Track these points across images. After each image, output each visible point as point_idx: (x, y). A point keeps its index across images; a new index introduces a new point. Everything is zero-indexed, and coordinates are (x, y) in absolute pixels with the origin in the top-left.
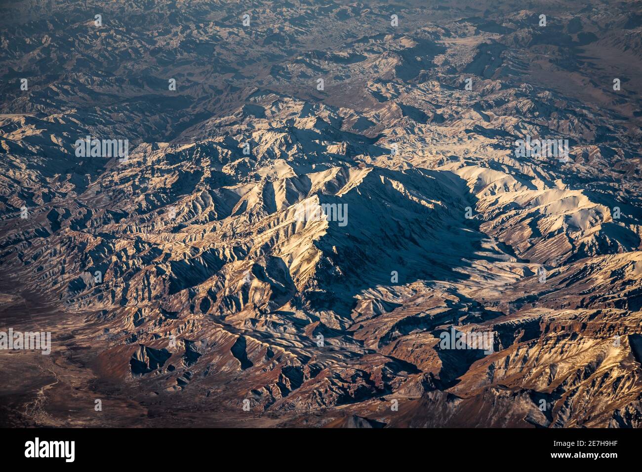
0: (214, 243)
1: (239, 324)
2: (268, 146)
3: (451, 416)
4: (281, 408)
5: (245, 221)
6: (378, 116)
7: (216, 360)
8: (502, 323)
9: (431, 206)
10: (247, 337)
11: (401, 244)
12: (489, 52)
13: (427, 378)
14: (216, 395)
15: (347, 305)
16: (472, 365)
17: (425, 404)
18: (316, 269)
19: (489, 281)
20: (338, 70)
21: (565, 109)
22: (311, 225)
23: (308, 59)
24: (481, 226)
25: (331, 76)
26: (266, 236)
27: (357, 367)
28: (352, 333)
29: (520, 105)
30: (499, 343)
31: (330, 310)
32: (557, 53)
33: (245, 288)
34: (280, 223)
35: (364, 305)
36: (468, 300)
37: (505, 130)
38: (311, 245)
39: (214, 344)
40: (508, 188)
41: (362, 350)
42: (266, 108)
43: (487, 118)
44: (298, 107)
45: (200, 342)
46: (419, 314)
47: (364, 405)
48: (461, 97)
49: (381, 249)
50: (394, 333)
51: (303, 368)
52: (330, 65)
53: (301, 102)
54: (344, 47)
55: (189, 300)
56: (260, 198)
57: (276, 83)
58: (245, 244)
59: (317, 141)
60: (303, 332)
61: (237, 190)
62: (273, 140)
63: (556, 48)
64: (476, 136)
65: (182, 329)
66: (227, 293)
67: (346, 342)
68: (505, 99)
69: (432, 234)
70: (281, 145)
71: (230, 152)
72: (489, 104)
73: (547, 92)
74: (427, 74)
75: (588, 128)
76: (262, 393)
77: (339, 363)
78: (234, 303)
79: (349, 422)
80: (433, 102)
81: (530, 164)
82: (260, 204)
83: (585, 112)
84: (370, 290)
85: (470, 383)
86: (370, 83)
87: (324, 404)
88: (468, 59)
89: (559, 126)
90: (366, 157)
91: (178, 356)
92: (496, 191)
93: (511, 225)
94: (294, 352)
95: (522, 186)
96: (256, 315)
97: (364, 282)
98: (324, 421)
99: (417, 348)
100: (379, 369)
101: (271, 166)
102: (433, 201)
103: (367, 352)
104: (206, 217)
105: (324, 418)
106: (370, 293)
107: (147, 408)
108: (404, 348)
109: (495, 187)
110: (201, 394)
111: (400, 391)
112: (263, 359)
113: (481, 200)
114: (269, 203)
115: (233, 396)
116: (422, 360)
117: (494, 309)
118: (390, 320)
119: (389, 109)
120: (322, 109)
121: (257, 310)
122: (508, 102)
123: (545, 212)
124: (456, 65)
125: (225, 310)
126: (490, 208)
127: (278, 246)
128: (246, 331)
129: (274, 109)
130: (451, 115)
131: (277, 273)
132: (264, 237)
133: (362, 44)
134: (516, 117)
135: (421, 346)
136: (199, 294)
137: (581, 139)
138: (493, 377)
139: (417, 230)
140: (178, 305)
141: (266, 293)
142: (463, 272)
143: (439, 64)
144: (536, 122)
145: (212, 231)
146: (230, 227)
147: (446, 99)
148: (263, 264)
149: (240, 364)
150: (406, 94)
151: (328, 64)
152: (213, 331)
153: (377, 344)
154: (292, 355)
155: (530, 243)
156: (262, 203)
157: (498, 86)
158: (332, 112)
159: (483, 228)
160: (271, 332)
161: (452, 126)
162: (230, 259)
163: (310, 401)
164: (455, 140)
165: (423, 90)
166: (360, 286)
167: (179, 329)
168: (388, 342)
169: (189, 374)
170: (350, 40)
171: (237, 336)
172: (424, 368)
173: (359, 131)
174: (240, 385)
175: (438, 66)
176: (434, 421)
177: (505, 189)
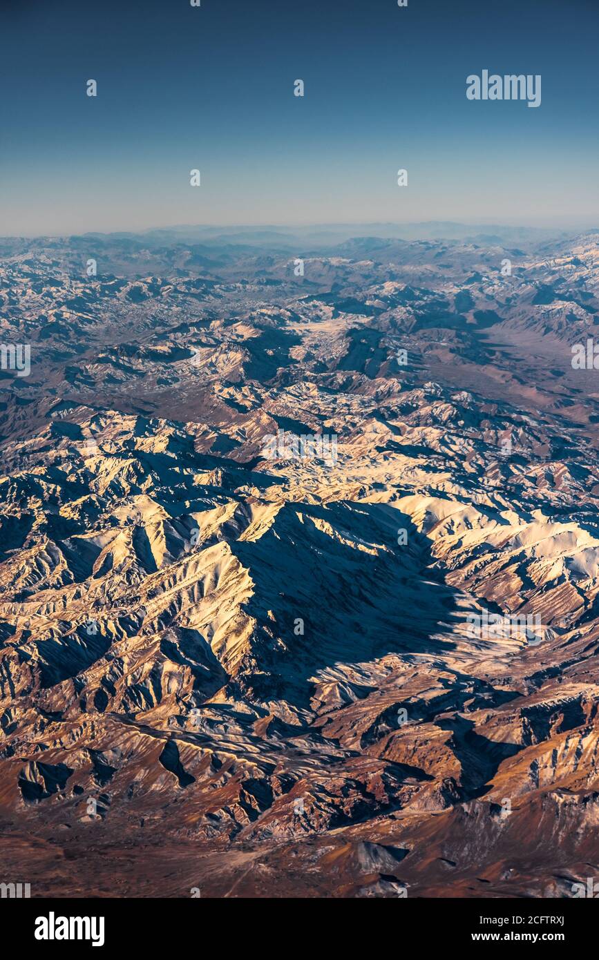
0: (87, 615)
1: (160, 724)
2: (111, 477)
3: (499, 834)
4: (253, 837)
5: (121, 582)
6: (244, 432)
7: (141, 775)
8: (531, 706)
9: (373, 553)
10: (178, 742)
11: (351, 605)
12: (364, 341)
13: (447, 785)
14: (153, 824)
15: (301, 691)
16: (501, 765)
17: (460, 821)
18: (250, 643)
19: (484, 651)
20: (158, 370)
21: (496, 416)
22: (227, 583)
23: (113, 357)
24: (446, 577)
25: (151, 379)
26: (163, 601)
27: (345, 775)
28: (319, 729)
29: (436, 412)
30: (530, 734)
31: (281, 699)
32: (456, 340)
33: (155, 674)
34: (178, 582)
35: (327, 691)
36: (467, 678)
37: (427, 446)
38: (237, 610)
39: (131, 754)
40: (470, 524)
41: (342, 752)
42: (82, 426)
43: (397, 431)
44: (129, 423)
45: (111, 752)
46: (409, 699)
47: (368, 826)
48: (349, 403)
49: (328, 613)
50: (379, 727)
51: (270, 781)
52: (146, 364)
53: (131, 417)
54: (155, 339)
55: (75, 694)
56: (131, 550)
57: (74, 392)
58: (134, 614)
59: (177, 469)
60: (252, 731)
61: (95, 539)
62: (118, 469)
63: (452, 333)
64: (394, 455)
65: (78, 735)
66: (129, 682)
67: (315, 742)
68: (413, 404)
69: (386, 590)
70: (129, 476)
71: (59, 489)
72: (392, 411)
73: (465, 394)
74: (289, 374)
75: (538, 439)
76: (221, 817)
77: (318, 771)
78: (142, 696)
79: (359, 850)
80: (313, 411)
81: (480, 491)
82: (132, 558)
83: (525, 418)
84: (328, 669)
85: (506, 789)
86: (217, 387)
87: (312, 828)
88: (339, 349)
89: (497, 439)
90: (252, 489)
91: (84, 774)
92: (454, 529)
93: (490, 574)
94: (251, 759)
95: (489, 520)
96: (181, 710)
97: (318, 660)
98: (320, 851)
99: (421, 745)
100: (378, 776)
101: (131, 505)
102: (374, 545)
103: (349, 754)
104: (58, 579)
105: (319, 847)
106: (329, 674)
107: (60, 846)
108: (402, 746)
109: (453, 523)
110: (132, 824)
111: (413, 805)
112: (209, 770)
113: (437, 542)
114: (144, 556)
115: (177, 824)
116: (431, 761)
117: (506, 688)
118: (369, 711)
119: (258, 422)
120: (162, 424)
121: (181, 703)
122: (417, 408)
123: (533, 554)
124: (324, 359)
125: (131, 705)
126: (454, 551)
127: (184, 614)
128: (173, 733)
129: (93, 427)
130: (345, 429)
131: (195, 651)
132: (160, 602)
133: (180, 334)
134: (437, 428)
135: (426, 742)
136: (89, 685)
137: (533, 456)
138: (538, 780)
139: (367, 586)
140: (59, 703)
141: (186, 680)
142: (445, 640)
143: (299, 359)
144: (464, 434)
145: (75, 598)
146: (101, 592)
147: (331, 406)
148: (174, 639)
149: (178, 780)
150: (272, 401)
151: (143, 363)
152: (126, 735)
153: (359, 742)
154: (249, 763)
155: (522, 597)
156: (135, 557)
157: (397, 387)
158: (177, 429)
159: (450, 580)
160: (208, 733)
161: (353, 443)
162: (116, 636)
163: (291, 824)
164: (367, 461)
165: (295, 395)
166: (313, 664)
167: (73, 736)
168: (373, 739)
169: (107, 797)
170: (159, 329)
171: (163, 741)
172: (435, 773)
173: (222, 454)
174: (184, 808)
175: (298, 362)
176: (477, 842)
177: (467, 526)
